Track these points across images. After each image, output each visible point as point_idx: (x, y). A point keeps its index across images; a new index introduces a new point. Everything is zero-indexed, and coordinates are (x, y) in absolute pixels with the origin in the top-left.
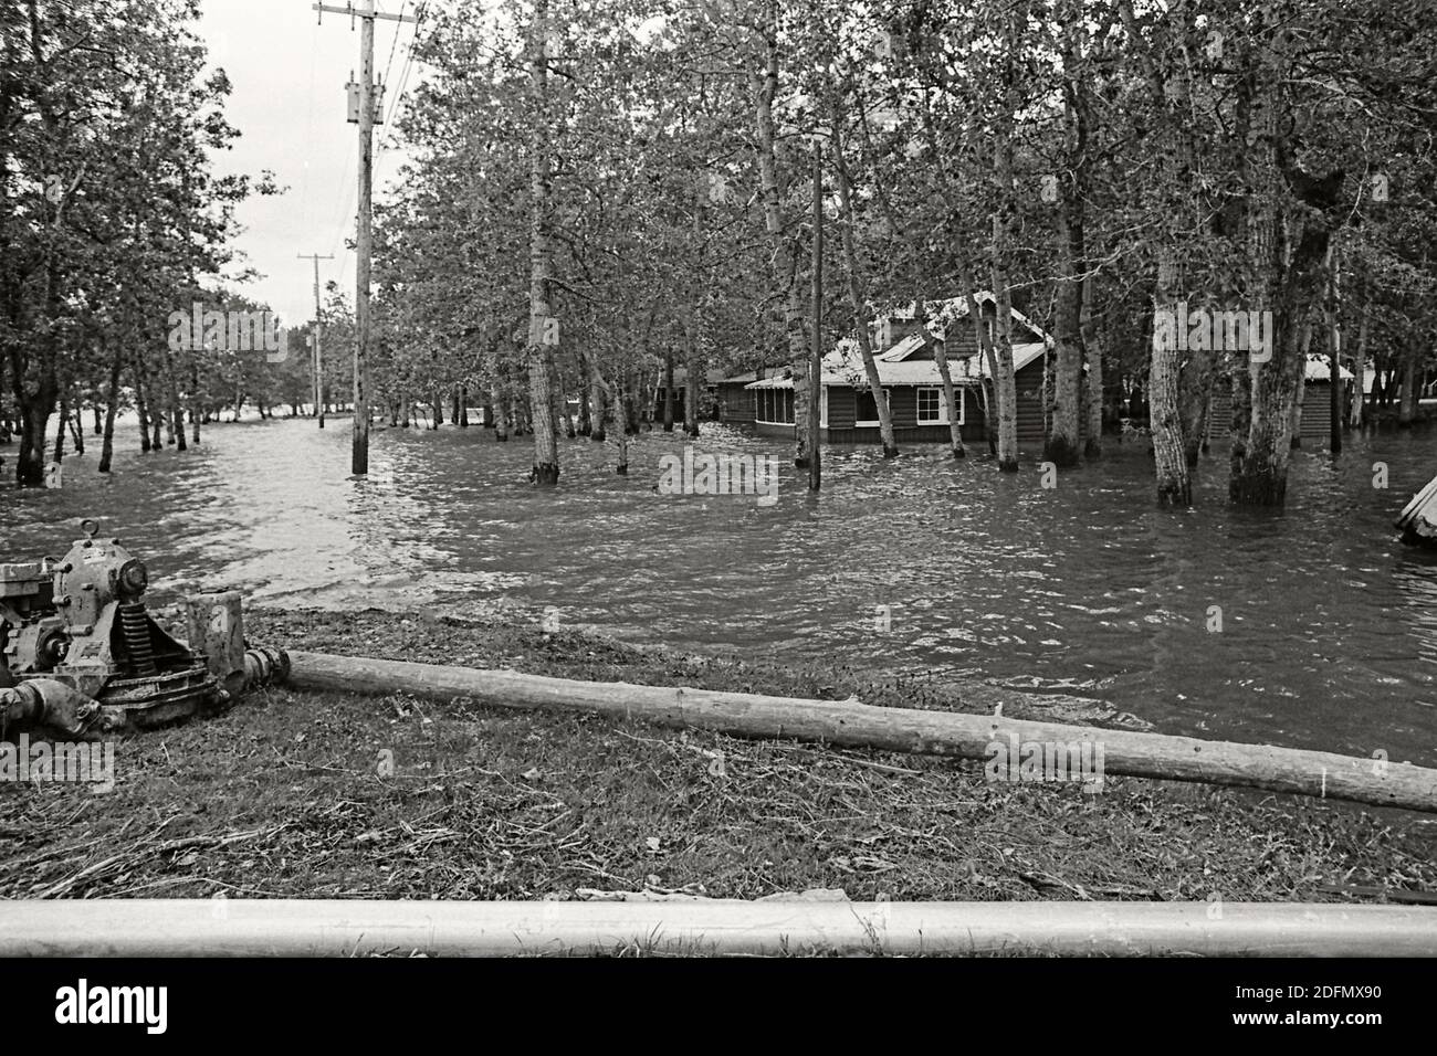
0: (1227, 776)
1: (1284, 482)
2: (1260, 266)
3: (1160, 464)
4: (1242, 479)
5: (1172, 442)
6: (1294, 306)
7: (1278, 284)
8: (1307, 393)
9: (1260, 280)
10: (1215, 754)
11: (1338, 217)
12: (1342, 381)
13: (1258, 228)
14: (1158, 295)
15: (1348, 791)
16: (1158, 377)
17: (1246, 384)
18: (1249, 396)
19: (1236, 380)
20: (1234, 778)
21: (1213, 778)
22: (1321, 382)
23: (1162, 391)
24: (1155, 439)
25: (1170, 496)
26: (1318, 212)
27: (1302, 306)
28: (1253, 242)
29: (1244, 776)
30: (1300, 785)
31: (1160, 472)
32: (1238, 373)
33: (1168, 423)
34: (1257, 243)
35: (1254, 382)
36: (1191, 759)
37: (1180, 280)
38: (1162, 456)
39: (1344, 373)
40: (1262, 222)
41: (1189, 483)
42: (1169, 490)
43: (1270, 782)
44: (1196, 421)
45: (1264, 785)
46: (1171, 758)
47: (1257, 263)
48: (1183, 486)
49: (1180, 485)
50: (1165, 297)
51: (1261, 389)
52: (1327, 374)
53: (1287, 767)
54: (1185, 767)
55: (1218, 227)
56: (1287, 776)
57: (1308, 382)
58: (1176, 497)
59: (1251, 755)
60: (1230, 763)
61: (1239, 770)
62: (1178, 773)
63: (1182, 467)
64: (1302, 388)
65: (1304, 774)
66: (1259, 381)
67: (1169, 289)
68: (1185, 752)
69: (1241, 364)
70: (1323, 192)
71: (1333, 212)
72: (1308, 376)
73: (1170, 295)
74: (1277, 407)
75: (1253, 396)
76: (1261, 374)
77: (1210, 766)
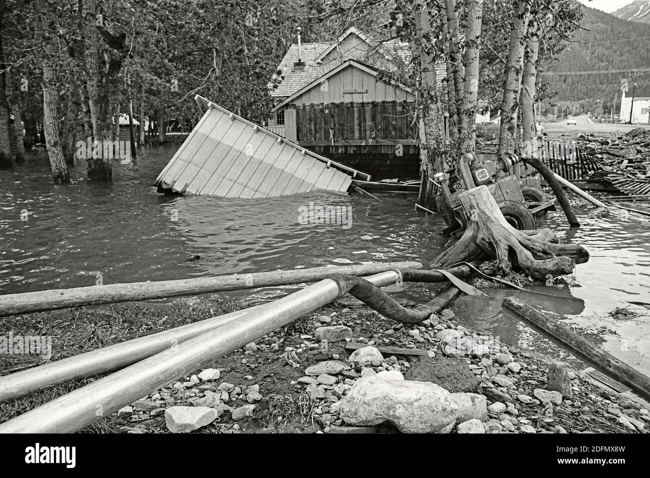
0: (77, 303)
1: (111, 170)
2: (93, 73)
3: (53, 165)
4: (93, 170)
5: (58, 154)
6: (109, 92)
7: (101, 82)
8: (121, 131)
9: (93, 80)
10: (71, 294)
11: (124, 54)
12: (134, 125)
13: (90, 56)
14: (44, 84)
15: (127, 298)
16: (48, 123)
17: (91, 127)
18: (92, 132)
19: (86, 125)
20: (80, 303)
21: (71, 305)
22: (126, 126)
23: (50, 130)
24: (49, 153)
25: (59, 180)
26: (116, 51)
27: (113, 92)
28: (89, 62)
29: (84, 301)
30: (108, 300)
31: (53, 168)
32: (87, 122)
33: (55, 145)
34: (91, 62)
35: (94, 126)
36: (60, 299)
37: (55, 77)
38: (54, 161)
39: (135, 122)
40: (92, 53)
41: (68, 173)
42: (59, 176)
43: (96, 301)
44: (71, 144)
45: (93, 303)
46: (50, 300)
47: (91, 71)
48: (65, 174)
49: (64, 174)
50: (48, 85)
51: (98, 130)
52: (128, 122)
53: (102, 293)
54: (58, 303)
55: (72, 53)
56: (102, 297)
57: (121, 126)
58: (63, 179)
59: (86, 292)
60: (78, 297)
61: (82, 299)
62: (54, 306)
63: (64, 166)
64: (118, 129)
65: (109, 295)
66: (96, 125)
67: (50, 81)
68: (57, 296)
69: (88, 117)
70: (117, 42)
71: (122, 52)
72: (120, 123)
73: (50, 84)
74: (105, 137)
75: (94, 132)
76: (97, 122)
77: (69, 300)
